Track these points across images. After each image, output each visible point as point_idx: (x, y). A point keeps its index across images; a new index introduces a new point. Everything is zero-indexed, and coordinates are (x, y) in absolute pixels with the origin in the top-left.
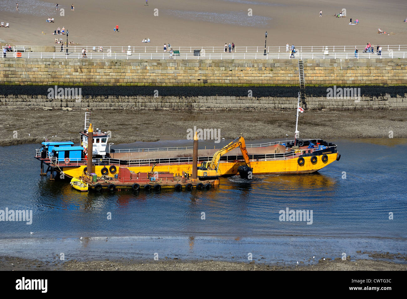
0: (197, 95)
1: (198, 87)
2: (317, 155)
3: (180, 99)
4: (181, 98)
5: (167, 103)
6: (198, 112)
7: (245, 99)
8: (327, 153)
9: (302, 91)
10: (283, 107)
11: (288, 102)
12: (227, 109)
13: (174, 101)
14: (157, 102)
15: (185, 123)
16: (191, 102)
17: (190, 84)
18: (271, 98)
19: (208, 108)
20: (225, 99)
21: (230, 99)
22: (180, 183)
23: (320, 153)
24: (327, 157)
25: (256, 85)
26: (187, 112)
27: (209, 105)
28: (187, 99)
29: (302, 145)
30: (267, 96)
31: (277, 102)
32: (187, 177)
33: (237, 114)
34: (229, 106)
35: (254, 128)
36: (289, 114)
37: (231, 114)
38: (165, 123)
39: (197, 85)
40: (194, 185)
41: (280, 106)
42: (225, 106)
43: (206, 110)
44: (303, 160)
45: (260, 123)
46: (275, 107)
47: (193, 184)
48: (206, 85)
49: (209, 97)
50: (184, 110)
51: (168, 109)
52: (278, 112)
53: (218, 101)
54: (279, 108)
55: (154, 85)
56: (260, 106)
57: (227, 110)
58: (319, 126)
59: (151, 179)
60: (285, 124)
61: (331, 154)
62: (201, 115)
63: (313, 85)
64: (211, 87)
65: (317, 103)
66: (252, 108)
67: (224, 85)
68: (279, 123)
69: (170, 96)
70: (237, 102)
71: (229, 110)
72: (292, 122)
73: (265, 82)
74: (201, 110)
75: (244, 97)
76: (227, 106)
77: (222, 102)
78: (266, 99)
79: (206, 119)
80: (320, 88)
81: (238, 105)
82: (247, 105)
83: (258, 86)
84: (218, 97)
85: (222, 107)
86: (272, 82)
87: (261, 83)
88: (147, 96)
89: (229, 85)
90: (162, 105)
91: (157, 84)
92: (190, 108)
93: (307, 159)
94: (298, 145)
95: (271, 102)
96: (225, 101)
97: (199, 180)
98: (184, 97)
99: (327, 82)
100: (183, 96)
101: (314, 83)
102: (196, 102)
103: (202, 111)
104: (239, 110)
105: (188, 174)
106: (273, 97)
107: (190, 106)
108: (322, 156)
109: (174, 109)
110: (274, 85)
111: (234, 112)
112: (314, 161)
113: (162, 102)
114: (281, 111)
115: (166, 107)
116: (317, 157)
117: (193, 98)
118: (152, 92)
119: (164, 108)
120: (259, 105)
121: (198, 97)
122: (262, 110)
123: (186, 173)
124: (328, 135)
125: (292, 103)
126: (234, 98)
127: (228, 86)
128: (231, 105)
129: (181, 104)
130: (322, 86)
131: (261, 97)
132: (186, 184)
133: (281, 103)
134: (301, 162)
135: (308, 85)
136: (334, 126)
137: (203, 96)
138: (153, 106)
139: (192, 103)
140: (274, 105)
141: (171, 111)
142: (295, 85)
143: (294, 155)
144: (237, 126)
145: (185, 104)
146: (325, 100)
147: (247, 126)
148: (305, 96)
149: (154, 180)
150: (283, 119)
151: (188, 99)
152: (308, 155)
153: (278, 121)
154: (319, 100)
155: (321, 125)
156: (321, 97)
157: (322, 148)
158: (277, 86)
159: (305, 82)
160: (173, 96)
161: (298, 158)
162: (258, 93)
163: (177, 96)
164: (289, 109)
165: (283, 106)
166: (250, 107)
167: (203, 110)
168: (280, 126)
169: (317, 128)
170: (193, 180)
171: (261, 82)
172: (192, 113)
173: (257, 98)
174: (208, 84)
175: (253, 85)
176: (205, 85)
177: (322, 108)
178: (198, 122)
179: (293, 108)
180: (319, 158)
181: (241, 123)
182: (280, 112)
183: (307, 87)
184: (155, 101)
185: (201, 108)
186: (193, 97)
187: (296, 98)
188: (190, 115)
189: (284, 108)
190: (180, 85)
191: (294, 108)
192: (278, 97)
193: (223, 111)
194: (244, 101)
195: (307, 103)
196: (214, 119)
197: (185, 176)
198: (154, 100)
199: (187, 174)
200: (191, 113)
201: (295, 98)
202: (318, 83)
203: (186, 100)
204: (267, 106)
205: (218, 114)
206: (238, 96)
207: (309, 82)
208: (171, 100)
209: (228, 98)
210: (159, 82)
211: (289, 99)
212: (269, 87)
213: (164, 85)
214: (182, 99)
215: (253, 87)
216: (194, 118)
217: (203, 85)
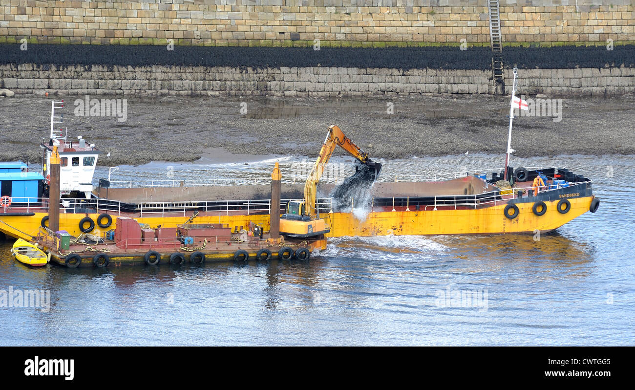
0: (278, 65)
1: (279, 49)
2: (547, 200)
3: (241, 73)
4: (244, 71)
5: (214, 82)
6: (280, 101)
7: (377, 73)
8: (570, 195)
9: (496, 57)
10: (455, 90)
11: (466, 80)
12: (340, 94)
13: (230, 77)
14: (194, 79)
15: (253, 123)
16: (266, 79)
17: (262, 41)
18: (432, 72)
19: (300, 91)
20: (336, 73)
21: (346, 73)
22: (245, 247)
23: (553, 196)
24: (568, 205)
25: (400, 45)
26: (257, 100)
27: (302, 85)
28: (256, 73)
29: (524, 179)
30: (423, 67)
31: (444, 79)
32: (260, 234)
33: (361, 105)
34: (343, 88)
35: (396, 133)
36: (468, 105)
37: (348, 104)
38: (212, 122)
39: (277, 44)
40: (275, 251)
41: (449, 87)
42: (336, 87)
43: (297, 96)
44: (517, 210)
45: (409, 123)
46: (439, 90)
47: (271, 250)
48: (297, 43)
49: (303, 70)
50: (251, 97)
51: (217, 93)
52: (447, 101)
53: (321, 78)
54: (447, 93)
55: (187, 43)
56: (408, 89)
57: (340, 96)
58: (532, 130)
59: (183, 240)
60: (460, 125)
61: (578, 199)
62: (286, 107)
63: (518, 45)
64: (307, 48)
65: (527, 82)
66: (391, 91)
67: (334, 44)
68: (448, 124)
69: (222, 66)
70: (360, 78)
71: (344, 96)
72: (475, 121)
73: (420, 38)
74: (287, 97)
75: (376, 70)
76: (339, 89)
77: (330, 78)
78: (420, 74)
79: (296, 115)
80: (533, 50)
81: (363, 86)
82: (382, 86)
83: (405, 45)
84: (321, 70)
85: (331, 90)
86: (432, 38)
87: (411, 40)
88: (173, 67)
89: (346, 44)
90: (204, 85)
91: (194, 42)
92: (264, 93)
93: (525, 208)
94: (512, 179)
95: (432, 79)
96: (336, 77)
97: (284, 241)
98: (250, 70)
99: (548, 39)
100: (250, 66)
101: (520, 40)
102: (275, 80)
103: (288, 99)
104: (366, 96)
105: (262, 229)
106: (435, 68)
107: (263, 88)
108: (556, 202)
109: (229, 95)
110: (438, 45)
111: (354, 101)
112: (539, 210)
113: (204, 79)
114: (452, 98)
115: (212, 90)
116: (548, 203)
117: (270, 71)
118: (183, 57)
119: (210, 93)
120: (406, 85)
121: (279, 69)
122: (412, 96)
123: (257, 227)
124: (551, 149)
125: (476, 81)
126: (354, 71)
127: (342, 46)
128: (348, 86)
129: (244, 84)
130: (537, 46)
131: (410, 68)
132: (257, 249)
133: (452, 81)
134: (511, 212)
135: (508, 44)
136: (562, 130)
137: (290, 68)
138: (187, 87)
139: (267, 81)
140: (436, 86)
141: (225, 98)
142: (480, 45)
143: (497, 198)
144: (362, 129)
145: (252, 83)
146: (542, 75)
147: (383, 129)
148: (502, 67)
149: (190, 243)
150: (456, 115)
151: (259, 73)
152: (528, 201)
153: (447, 120)
154: (531, 75)
155: (536, 127)
156: (536, 68)
158: (444, 47)
159: (502, 38)
160: (228, 66)
161: (504, 206)
162: (406, 61)
163: (237, 66)
164: (469, 94)
165: (455, 88)
166: (388, 90)
167: (290, 96)
168: (450, 129)
169: (528, 133)
170: (272, 240)
171: (410, 38)
172: (268, 101)
173: (401, 71)
174: (301, 41)
175: (394, 45)
176: (295, 45)
177: (537, 92)
178: (280, 120)
179: (477, 93)
180: (551, 205)
181: (370, 123)
182: (451, 100)
183: (506, 49)
184: (190, 77)
185: (285, 92)
186: (269, 69)
187: (484, 71)
188: (264, 106)
189: (457, 93)
190: (243, 43)
191: (479, 92)
192: (445, 69)
193: (331, 98)
194: (375, 78)
195: (506, 83)
196: (312, 114)
197: (256, 233)
198: (188, 75)
199: (258, 229)
200: (266, 101)
201: (480, 72)
202: (530, 40)
203: (255, 75)
204: (422, 87)
205: (321, 106)
206: (362, 67)
207: (510, 38)
208: (225, 76)
209: (343, 71)
210: (199, 38)
211: (468, 72)
212: (427, 49)
213: (209, 43)
214: (247, 73)
215: (395, 48)
216: (271, 114)
217: (289, 43)
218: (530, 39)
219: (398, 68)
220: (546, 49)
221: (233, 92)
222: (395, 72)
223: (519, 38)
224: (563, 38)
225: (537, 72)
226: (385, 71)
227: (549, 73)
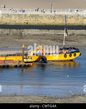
0: (24, 29)
1: (24, 26)
5: (11, 32)
6: (24, 36)
9: (66, 28)
11: (60, 32)
15: (19, 40)
17: (21, 24)
22: (17, 64)
23: (73, 52)
24: (75, 54)
25: (47, 25)
27: (28, 33)
29: (66, 49)
30: (52, 29)
31: (56, 32)
32: (20, 62)
33: (40, 37)
35: (46, 42)
36: (60, 37)
37: (37, 36)
38: (11, 40)
39: (24, 25)
40: (23, 65)
42: (35, 33)
44: (66, 55)
45: (49, 40)
46: (55, 34)
48: (27, 25)
49: (29, 30)
50: (19, 35)
52: (56, 36)
53: (32, 31)
55: (6, 24)
59: (5, 62)
60: (59, 41)
61: (77, 53)
64: (29, 25)
65: (72, 32)
66: (46, 34)
67: (35, 25)
75: (43, 30)
77: (34, 31)
78: (51, 31)
79: (27, 38)
80: (73, 26)
81: (40, 33)
82: (44, 33)
83: (48, 25)
86: (54, 24)
87: (50, 24)
88: (3, 29)
89: (37, 25)
90: (9, 33)
93: (68, 55)
94: (64, 49)
95: (54, 32)
97: (24, 63)
98: (18, 30)
99: (76, 24)
102: (23, 32)
103: (26, 35)
104: (41, 35)
106: (54, 30)
107: (21, 33)
108: (74, 54)
112: (70, 56)
113: (9, 31)
114: (58, 35)
116: (72, 54)
117: (22, 30)
119: (11, 34)
120: (49, 33)
122: (50, 35)
123: (19, 60)
124: (76, 45)
125: (62, 32)
126: (39, 30)
128: (37, 33)
129: (17, 32)
131: (49, 30)
132: (19, 65)
134: (65, 56)
136: (78, 42)
137: (26, 29)
138: (6, 33)
141: (13, 35)
142: (63, 25)
143: (63, 53)
145: (19, 32)
147: (44, 41)
150: (58, 39)
151: (20, 30)
152: (68, 53)
155: (73, 41)
157: (74, 50)
158: (56, 25)
159: (67, 24)
160: (14, 29)
161: (64, 55)
162: (48, 28)
163: (16, 29)
164: (61, 34)
165: (58, 33)
168: (57, 41)
170: (22, 63)
177: (74, 34)
178: (24, 39)
180: (73, 54)
181: (41, 40)
183: (68, 26)
190: (17, 24)
192: (56, 30)
193: (34, 35)
195: (68, 32)
196: (30, 38)
197: (19, 62)
198: (6, 30)
200: (21, 36)
204: (52, 33)
205: (32, 37)
208: (13, 31)
209: (36, 30)
210: (8, 23)
211: (61, 30)
213: (10, 24)
215: (46, 26)
216: (22, 38)
217: (26, 24)
218: (73, 24)
219: (47, 30)
220: (76, 26)
221: (15, 34)
222: (46, 30)
223: (70, 24)
224: (79, 24)
225: (74, 30)
226: (45, 30)
227: (76, 31)
